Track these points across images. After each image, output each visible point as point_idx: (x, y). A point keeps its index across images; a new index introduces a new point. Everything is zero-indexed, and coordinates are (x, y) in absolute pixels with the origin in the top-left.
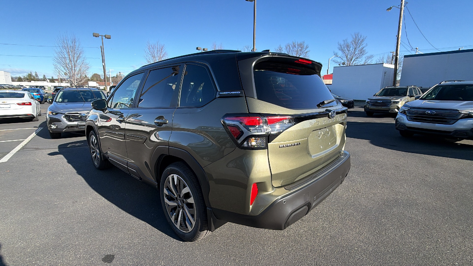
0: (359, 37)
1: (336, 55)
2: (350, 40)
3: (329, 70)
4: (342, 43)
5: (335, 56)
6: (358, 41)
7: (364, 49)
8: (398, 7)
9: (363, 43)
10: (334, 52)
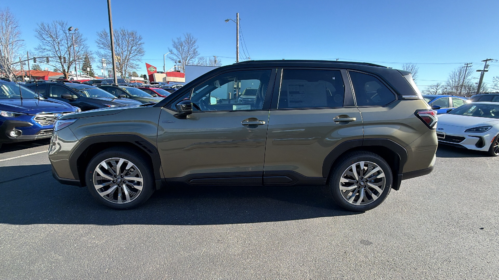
0: (192, 38)
1: (171, 51)
2: (183, 39)
3: (165, 66)
4: (176, 41)
5: (170, 53)
6: (190, 42)
7: (197, 50)
8: (235, 21)
9: (195, 45)
10: (169, 49)
